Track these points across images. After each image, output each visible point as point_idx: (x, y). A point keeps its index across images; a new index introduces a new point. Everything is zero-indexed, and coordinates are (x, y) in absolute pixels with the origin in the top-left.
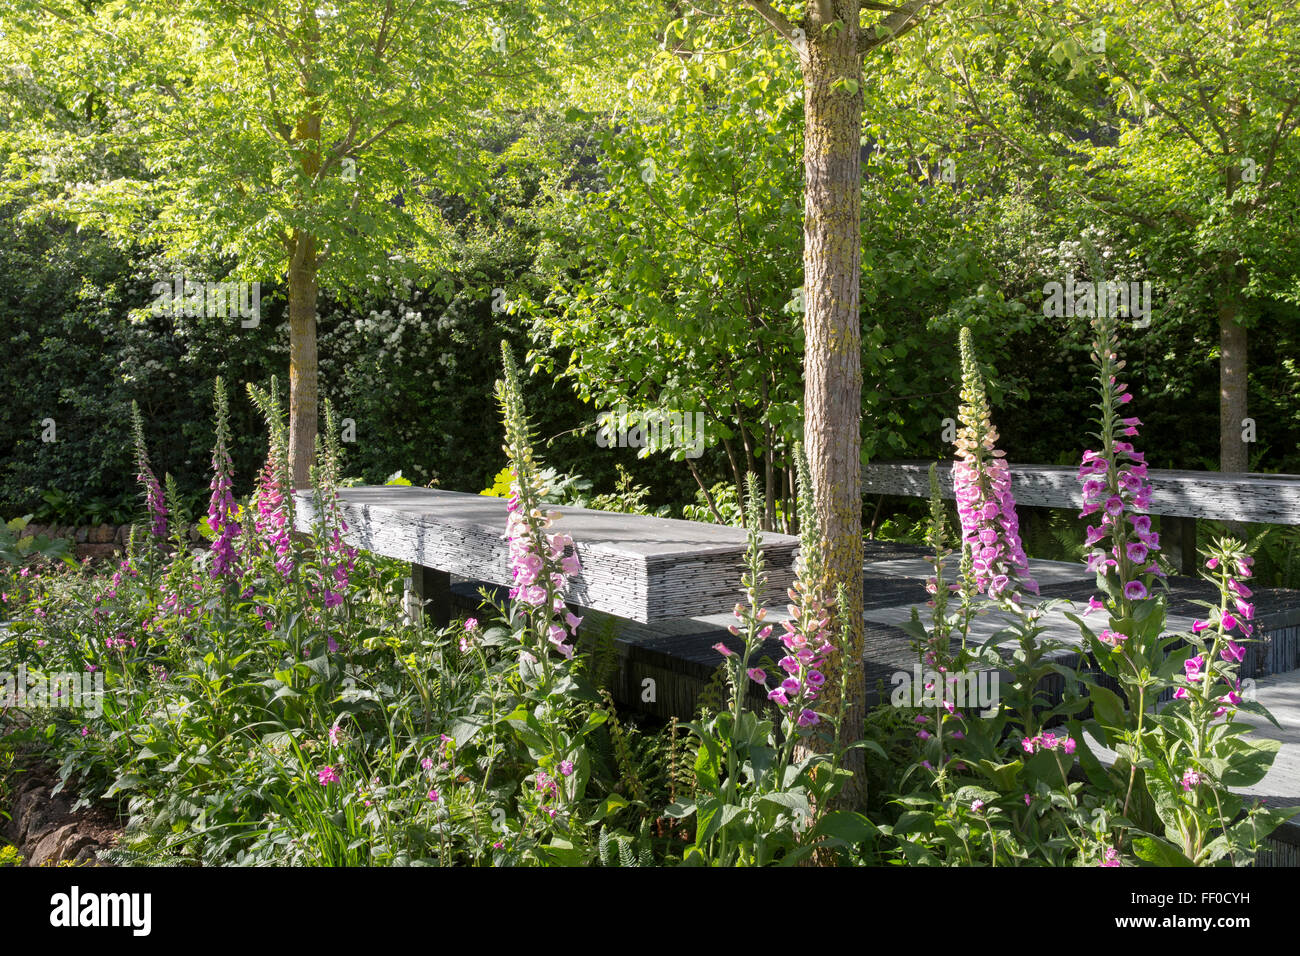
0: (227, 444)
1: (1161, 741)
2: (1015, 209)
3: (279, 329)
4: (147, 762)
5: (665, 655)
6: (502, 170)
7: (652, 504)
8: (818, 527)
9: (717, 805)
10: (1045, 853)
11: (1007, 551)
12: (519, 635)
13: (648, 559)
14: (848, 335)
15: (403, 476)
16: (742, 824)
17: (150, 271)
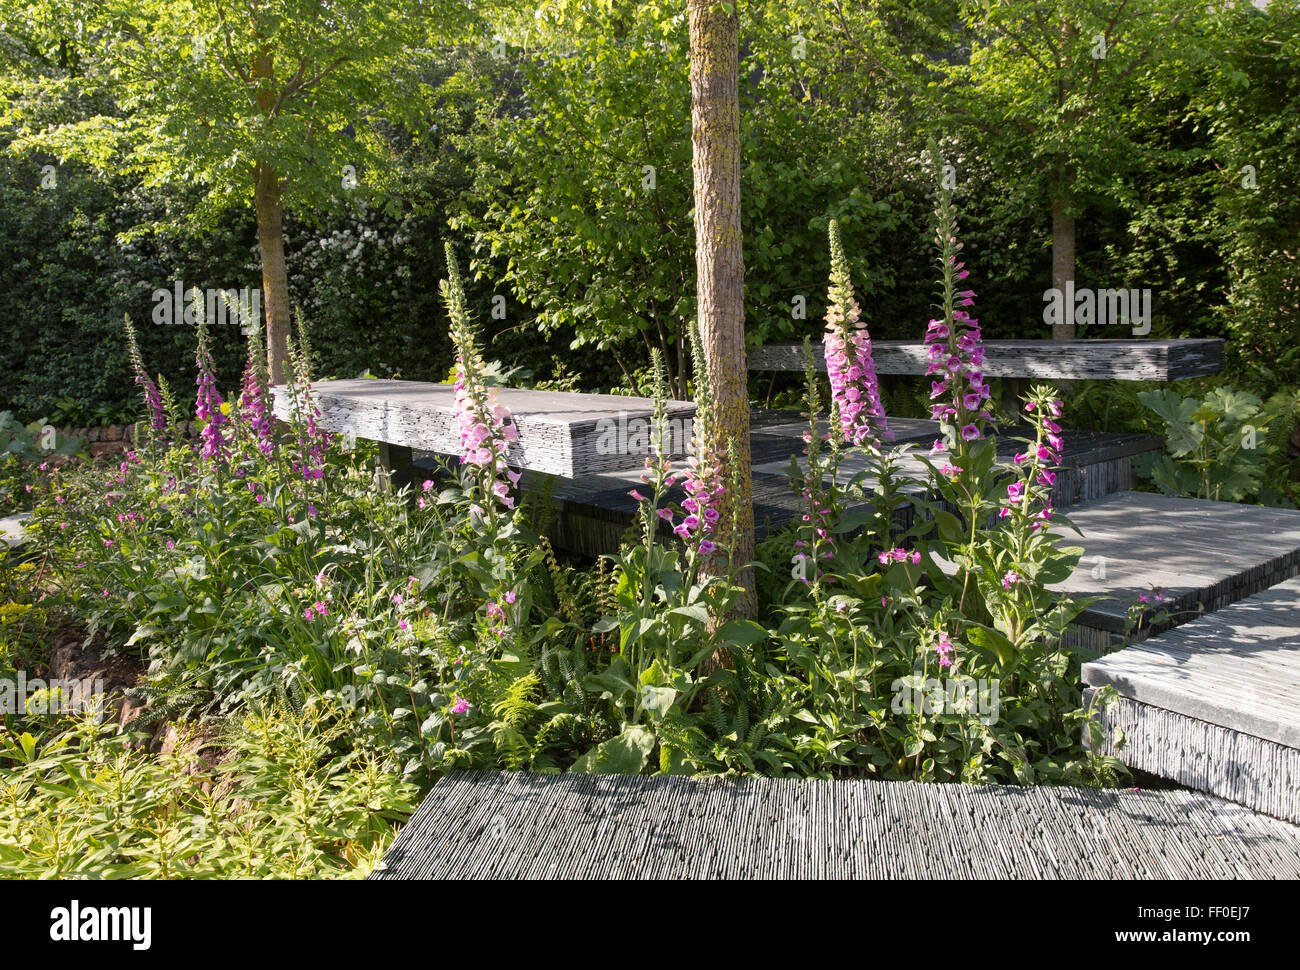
0: (208, 345)
1: (989, 551)
2: (883, 124)
3: (253, 249)
4: (161, 615)
5: (593, 507)
6: (441, 102)
7: (584, 386)
8: (711, 392)
9: (636, 620)
10: (898, 644)
11: (869, 406)
12: (468, 493)
13: (571, 425)
14: (731, 230)
15: (371, 373)
16: (656, 635)
17: (134, 201)
